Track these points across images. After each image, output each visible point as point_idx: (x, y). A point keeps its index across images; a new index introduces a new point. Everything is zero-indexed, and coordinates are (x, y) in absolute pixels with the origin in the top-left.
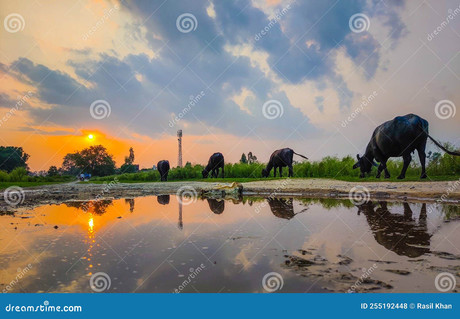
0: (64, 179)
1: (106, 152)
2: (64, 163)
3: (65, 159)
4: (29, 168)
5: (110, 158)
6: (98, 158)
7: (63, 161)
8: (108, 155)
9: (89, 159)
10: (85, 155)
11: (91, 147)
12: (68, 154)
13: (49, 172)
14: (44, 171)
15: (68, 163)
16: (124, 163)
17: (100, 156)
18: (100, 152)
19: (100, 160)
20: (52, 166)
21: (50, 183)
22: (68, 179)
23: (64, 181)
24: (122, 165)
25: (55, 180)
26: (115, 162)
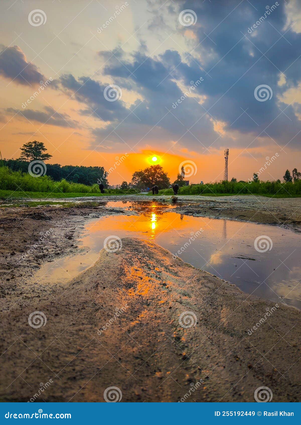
0: (131, 192)
1: (162, 171)
2: (133, 179)
3: (134, 176)
4: (108, 183)
5: (165, 175)
6: (157, 175)
7: (132, 177)
8: (164, 173)
9: (150, 176)
10: (147, 173)
11: (152, 167)
12: (136, 172)
13: (121, 186)
14: (120, 185)
15: (136, 179)
16: (177, 179)
17: (158, 173)
18: (158, 170)
19: (158, 177)
20: (124, 182)
21: (120, 194)
22: (134, 192)
23: (130, 193)
24: (175, 181)
25: (124, 192)
26: (169, 179)
